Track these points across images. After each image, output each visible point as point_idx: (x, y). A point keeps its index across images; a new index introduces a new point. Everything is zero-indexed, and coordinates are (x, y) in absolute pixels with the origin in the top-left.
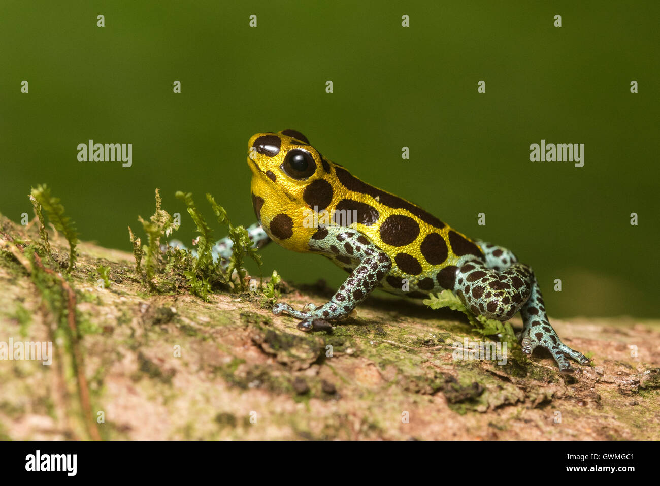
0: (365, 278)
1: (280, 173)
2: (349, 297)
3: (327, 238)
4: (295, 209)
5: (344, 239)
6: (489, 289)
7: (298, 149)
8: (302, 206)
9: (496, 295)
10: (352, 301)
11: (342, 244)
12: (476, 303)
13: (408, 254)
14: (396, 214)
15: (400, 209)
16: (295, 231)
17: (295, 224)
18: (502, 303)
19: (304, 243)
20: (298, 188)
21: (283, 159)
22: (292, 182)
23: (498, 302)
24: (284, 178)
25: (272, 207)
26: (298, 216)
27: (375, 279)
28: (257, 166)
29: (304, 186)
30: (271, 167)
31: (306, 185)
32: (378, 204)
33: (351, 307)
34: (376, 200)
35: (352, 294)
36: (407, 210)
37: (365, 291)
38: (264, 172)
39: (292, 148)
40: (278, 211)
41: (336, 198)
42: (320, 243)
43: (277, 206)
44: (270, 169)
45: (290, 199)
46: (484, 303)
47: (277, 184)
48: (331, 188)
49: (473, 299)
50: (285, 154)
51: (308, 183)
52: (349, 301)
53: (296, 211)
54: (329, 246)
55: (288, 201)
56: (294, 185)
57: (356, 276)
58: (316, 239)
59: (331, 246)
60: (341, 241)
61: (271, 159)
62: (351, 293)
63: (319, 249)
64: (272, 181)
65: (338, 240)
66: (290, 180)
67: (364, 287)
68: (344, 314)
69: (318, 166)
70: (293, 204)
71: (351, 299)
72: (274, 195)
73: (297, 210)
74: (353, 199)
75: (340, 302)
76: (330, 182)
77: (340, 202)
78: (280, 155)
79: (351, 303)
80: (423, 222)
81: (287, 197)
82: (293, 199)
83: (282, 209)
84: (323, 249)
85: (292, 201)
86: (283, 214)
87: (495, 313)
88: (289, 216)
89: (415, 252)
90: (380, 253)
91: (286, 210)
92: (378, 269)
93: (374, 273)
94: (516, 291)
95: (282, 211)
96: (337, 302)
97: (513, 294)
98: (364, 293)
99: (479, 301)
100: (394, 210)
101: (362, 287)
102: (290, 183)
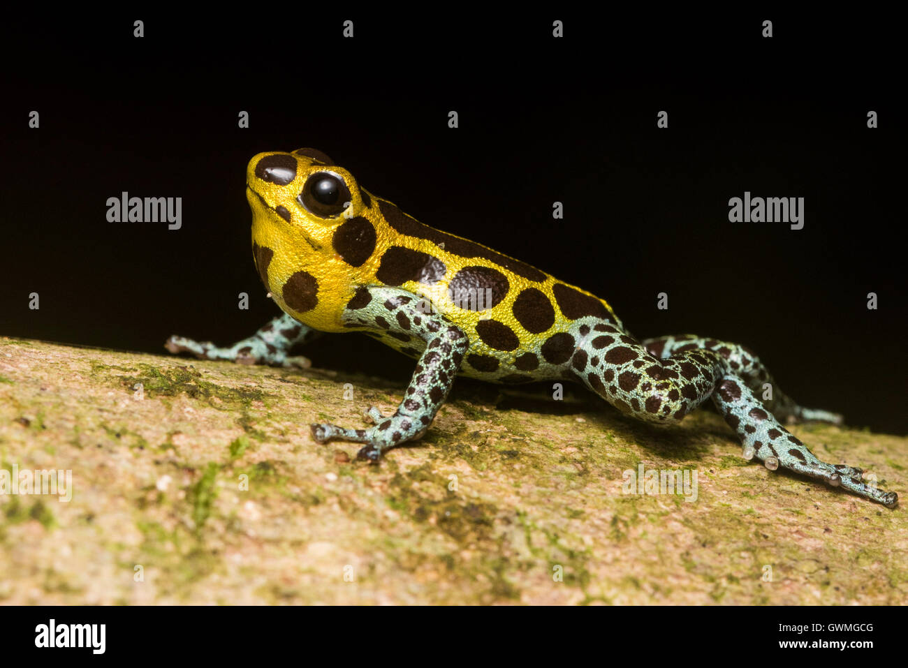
0: (440, 368)
1: (297, 209)
2: (425, 402)
3: (370, 305)
4: (321, 263)
5: (395, 307)
6: (646, 379)
7: (324, 171)
8: (331, 258)
9: (658, 388)
10: (430, 405)
11: (392, 313)
12: (625, 397)
13: (495, 319)
14: (471, 265)
15: (476, 258)
16: (322, 297)
17: (320, 287)
18: (667, 399)
19: (336, 316)
20: (325, 230)
21: (301, 188)
22: (316, 221)
23: (662, 398)
24: (304, 216)
25: (286, 261)
26: (325, 274)
27: (453, 366)
28: (262, 200)
29: (334, 227)
30: (284, 201)
31: (337, 226)
32: (443, 252)
33: (431, 415)
34: (440, 247)
35: (428, 395)
36: (486, 259)
37: (444, 388)
38: (272, 208)
39: (314, 171)
40: (296, 268)
41: (381, 245)
42: (359, 313)
43: (292, 259)
44: (282, 203)
45: (313, 247)
46: (640, 399)
47: (293, 225)
48: (374, 230)
49: (620, 391)
50: (304, 180)
51: (339, 223)
52: (426, 408)
53: (321, 265)
54: (374, 318)
55: (310, 250)
56: (318, 225)
57: (425, 369)
58: (353, 309)
59: (376, 318)
60: (391, 310)
61: (283, 188)
62: (426, 395)
63: (360, 323)
64: (285, 221)
65: (387, 308)
66: (312, 219)
67: (442, 382)
68: (422, 430)
69: (354, 196)
70: (318, 255)
71: (428, 403)
72: (288, 243)
73: (324, 265)
74: (406, 247)
75: (414, 411)
76: (372, 220)
77: (388, 250)
78: (296, 181)
79: (429, 410)
80: (513, 274)
81: (308, 245)
82: (317, 247)
83: (300, 264)
84: (366, 322)
85: (316, 250)
86: (302, 272)
87: (657, 414)
88: (312, 274)
89: (505, 316)
90: (449, 327)
91: (307, 265)
92: (453, 350)
93: (449, 357)
94: (687, 382)
95: (300, 266)
96: (410, 413)
97: (683, 385)
98: (444, 390)
99: (631, 395)
100: (468, 260)
101: (439, 382)
102: (312, 224)
